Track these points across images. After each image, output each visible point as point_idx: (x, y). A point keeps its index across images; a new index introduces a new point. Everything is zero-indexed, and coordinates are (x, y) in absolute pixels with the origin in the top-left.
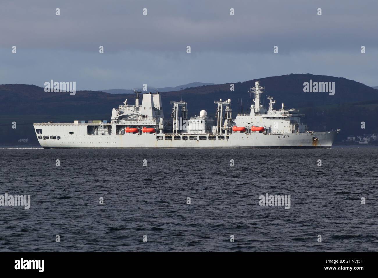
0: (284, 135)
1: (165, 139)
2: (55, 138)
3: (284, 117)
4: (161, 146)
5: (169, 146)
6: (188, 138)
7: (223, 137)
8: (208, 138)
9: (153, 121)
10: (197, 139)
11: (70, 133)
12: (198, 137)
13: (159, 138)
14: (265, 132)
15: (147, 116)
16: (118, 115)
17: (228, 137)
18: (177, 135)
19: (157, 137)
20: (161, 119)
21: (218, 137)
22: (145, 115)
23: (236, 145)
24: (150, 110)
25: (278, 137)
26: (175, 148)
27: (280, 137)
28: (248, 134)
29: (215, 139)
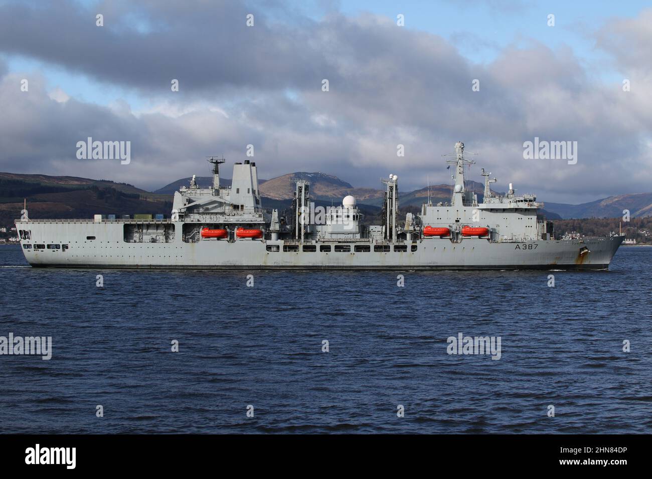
1: (285, 251)
2: (57, 247)
4: (276, 265)
5: (293, 265)
6: (333, 248)
7: (404, 248)
8: (372, 248)
9: (257, 216)
10: (349, 251)
11: (89, 238)
12: (352, 246)
13: (271, 248)
14: (489, 237)
15: (242, 206)
16: (185, 205)
17: (414, 248)
18: (309, 242)
19: (267, 246)
20: (275, 211)
21: (395, 246)
22: (239, 204)
23: (430, 263)
24: (249, 195)
25: (516, 248)
26: (305, 268)
27: (519, 248)
28: (456, 241)
29: (389, 251)
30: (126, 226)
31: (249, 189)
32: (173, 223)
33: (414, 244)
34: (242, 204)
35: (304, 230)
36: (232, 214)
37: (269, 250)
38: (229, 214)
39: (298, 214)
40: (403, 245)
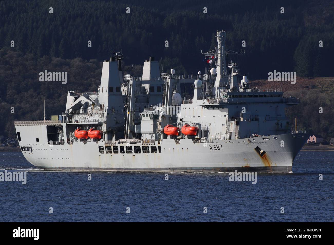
4: (104, 167)
7: (156, 149)
8: (142, 150)
10: (132, 152)
11: (37, 140)
12: (133, 147)
13: (101, 149)
14: (198, 137)
16: (71, 105)
17: (160, 149)
18: (115, 143)
19: (99, 147)
21: (151, 147)
22: (102, 104)
23: (169, 165)
24: (107, 94)
25: (210, 149)
26: (116, 170)
27: (212, 148)
28: (178, 141)
29: (149, 152)
30: (49, 128)
31: (107, 87)
32: (62, 124)
33: (159, 145)
35: (129, 130)
36: (90, 115)
37: (100, 152)
38: (89, 114)
39: (128, 113)
40: (154, 146)
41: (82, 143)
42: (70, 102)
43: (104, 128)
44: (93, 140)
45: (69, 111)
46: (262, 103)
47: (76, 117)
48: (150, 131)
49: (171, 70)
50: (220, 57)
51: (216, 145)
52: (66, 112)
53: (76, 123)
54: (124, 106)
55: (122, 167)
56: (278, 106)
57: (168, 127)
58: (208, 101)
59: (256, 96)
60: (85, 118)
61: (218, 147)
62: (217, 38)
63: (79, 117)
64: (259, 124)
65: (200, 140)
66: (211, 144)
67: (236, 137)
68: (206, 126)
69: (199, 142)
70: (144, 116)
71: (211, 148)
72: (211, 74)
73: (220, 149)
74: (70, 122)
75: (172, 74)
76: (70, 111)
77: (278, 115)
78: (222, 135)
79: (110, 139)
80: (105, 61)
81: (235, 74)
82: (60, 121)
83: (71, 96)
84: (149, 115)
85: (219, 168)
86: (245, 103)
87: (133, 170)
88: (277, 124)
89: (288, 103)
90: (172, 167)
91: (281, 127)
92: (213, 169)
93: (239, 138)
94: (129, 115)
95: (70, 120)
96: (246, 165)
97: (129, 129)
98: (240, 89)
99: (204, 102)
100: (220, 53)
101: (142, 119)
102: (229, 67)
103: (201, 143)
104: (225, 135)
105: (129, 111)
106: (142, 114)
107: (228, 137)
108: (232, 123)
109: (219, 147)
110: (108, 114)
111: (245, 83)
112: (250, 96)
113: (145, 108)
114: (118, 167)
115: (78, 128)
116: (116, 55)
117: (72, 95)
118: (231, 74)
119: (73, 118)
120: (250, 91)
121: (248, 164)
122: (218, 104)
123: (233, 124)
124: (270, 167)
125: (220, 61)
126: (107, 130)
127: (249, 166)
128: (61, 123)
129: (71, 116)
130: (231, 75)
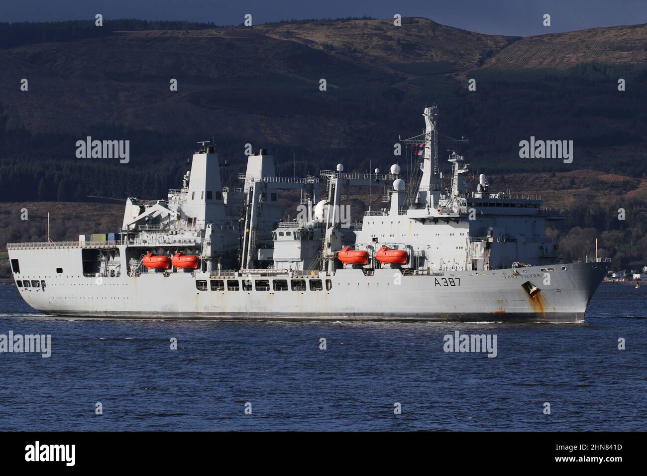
0: (447, 276)
1: (213, 289)
2: (38, 284)
3: (440, 216)
4: (206, 311)
5: (220, 311)
6: (253, 285)
7: (319, 284)
8: (289, 285)
9: (196, 234)
10: (268, 289)
11: (58, 270)
12: (272, 281)
13: (202, 284)
14: (409, 266)
15: (195, 219)
16: (134, 218)
17: (329, 284)
18: (232, 275)
19: (197, 281)
20: (209, 227)
21: (310, 281)
22: (192, 217)
23: (347, 309)
24: (203, 202)
25: (436, 284)
26: (231, 315)
27: (439, 284)
28: (368, 272)
29: (305, 289)
30: (85, 252)
31: (203, 192)
32: (118, 246)
33: (328, 278)
34: (195, 217)
35: (250, 255)
36: (174, 233)
37: (198, 288)
38: (172, 232)
39: (246, 230)
40: (317, 279)
41: (161, 275)
42: (131, 213)
43: (207, 252)
44: (185, 271)
45: (130, 227)
46: (515, 216)
47: (144, 236)
48: (293, 257)
49: (338, 166)
50: (430, 147)
51: (449, 279)
52: (125, 227)
53: (143, 245)
54: (240, 220)
55: (245, 311)
56: (535, 222)
57: (347, 251)
58: (439, 211)
59: (506, 205)
60: (162, 237)
61: (451, 282)
62: (426, 118)
63: (149, 236)
64: (517, 248)
65: (415, 271)
66: (439, 278)
67: (485, 267)
68: (420, 250)
69: (415, 273)
70: (283, 235)
71: (437, 282)
72: (392, 174)
73: (455, 285)
74: (131, 243)
75: (339, 171)
76: (133, 226)
77: (536, 235)
78: (456, 263)
79: (214, 268)
80: (196, 152)
81: (463, 171)
82: (114, 241)
83: (133, 204)
84: (292, 233)
85: (447, 313)
86: (492, 215)
87: (268, 315)
88: (541, 248)
89: (549, 218)
90: (353, 312)
91: (547, 253)
92: (434, 316)
93: (491, 269)
94: (248, 234)
95: (131, 240)
96: (500, 311)
97: (248, 254)
98: (474, 193)
99: (429, 213)
100: (431, 140)
101: (276, 239)
102: (449, 160)
103: (417, 274)
104: (463, 264)
105: (249, 227)
106: (277, 231)
107: (470, 266)
108: (477, 245)
109: (453, 282)
110: (213, 231)
111: (484, 185)
112: (498, 205)
113: (282, 223)
114: (236, 311)
115: (148, 252)
116: (203, 145)
117: (135, 203)
118: (454, 171)
119: (137, 238)
120: (497, 197)
121: (503, 308)
122: (459, 216)
123: (479, 246)
124: (543, 313)
125: (430, 153)
126: (211, 255)
127: (504, 311)
128: (116, 244)
129: (133, 234)
130: (454, 173)
